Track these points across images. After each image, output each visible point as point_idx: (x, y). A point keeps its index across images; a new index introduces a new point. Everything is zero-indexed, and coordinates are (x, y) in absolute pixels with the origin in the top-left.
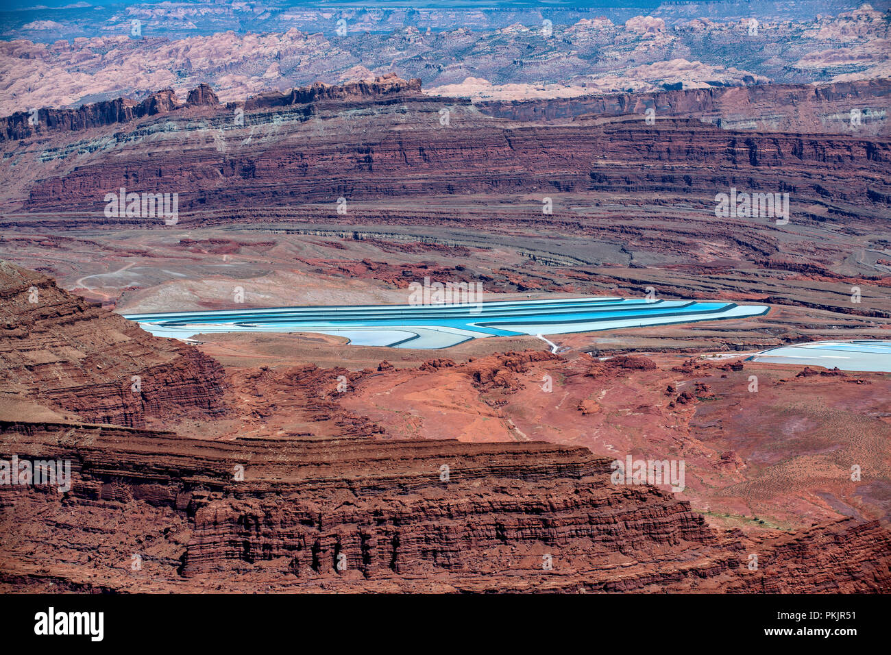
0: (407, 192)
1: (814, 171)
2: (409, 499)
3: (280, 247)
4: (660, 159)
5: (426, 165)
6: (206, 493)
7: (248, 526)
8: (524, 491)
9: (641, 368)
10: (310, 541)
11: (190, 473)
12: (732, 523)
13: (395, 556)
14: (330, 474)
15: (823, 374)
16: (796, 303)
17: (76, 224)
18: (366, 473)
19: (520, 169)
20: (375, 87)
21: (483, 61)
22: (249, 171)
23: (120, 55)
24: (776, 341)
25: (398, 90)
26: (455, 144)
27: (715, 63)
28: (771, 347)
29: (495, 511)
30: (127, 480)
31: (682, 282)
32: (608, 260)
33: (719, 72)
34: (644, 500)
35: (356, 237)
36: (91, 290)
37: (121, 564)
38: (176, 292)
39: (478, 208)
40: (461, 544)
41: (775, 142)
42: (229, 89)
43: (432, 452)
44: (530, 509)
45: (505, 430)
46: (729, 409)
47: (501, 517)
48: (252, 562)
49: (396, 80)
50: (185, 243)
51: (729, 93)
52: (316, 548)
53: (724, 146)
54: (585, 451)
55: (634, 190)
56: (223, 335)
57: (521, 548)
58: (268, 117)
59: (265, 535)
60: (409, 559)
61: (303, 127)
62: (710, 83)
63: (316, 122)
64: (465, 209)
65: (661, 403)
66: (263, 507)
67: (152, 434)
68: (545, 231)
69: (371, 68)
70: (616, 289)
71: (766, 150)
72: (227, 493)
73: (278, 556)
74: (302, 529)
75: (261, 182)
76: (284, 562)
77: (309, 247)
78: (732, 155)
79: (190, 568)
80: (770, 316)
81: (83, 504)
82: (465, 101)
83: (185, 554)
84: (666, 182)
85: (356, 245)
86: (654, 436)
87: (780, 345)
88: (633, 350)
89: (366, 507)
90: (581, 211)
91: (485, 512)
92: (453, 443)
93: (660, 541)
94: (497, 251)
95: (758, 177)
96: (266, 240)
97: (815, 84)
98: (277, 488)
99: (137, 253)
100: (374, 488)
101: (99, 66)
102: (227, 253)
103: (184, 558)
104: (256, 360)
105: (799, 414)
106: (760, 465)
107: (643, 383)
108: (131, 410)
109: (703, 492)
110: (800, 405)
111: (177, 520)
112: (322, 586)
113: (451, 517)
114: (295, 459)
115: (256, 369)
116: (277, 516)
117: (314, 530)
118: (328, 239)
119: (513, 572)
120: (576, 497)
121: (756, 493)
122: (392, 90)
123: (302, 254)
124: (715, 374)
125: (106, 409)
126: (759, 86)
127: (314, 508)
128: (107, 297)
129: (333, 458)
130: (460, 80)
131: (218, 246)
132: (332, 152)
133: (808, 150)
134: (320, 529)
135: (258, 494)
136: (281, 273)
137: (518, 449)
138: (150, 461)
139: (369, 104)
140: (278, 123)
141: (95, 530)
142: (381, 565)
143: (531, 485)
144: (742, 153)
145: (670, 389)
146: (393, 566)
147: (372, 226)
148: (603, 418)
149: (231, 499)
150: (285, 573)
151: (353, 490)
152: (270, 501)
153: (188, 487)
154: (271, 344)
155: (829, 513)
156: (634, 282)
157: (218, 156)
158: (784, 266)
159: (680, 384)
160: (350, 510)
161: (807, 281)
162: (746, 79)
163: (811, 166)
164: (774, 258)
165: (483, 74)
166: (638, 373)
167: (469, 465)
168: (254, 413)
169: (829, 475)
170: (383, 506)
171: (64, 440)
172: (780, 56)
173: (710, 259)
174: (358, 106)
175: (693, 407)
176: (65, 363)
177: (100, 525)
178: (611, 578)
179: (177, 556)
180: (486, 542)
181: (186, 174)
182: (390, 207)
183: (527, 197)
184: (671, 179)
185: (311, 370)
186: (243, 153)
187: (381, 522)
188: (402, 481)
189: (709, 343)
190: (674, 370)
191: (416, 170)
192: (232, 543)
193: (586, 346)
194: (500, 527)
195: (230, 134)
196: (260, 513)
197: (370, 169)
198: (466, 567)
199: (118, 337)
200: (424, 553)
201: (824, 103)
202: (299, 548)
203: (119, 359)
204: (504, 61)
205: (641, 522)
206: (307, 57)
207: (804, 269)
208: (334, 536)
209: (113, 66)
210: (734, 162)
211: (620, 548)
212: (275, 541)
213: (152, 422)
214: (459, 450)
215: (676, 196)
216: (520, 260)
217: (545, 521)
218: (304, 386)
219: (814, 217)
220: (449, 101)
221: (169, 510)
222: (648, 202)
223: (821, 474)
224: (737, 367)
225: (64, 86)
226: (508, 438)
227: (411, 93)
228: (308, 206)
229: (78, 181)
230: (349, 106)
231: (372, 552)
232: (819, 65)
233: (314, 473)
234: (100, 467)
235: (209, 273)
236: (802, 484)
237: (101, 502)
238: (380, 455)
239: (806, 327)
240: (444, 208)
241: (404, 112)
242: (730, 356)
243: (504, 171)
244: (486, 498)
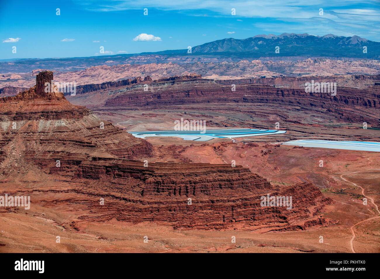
0: (198, 102)
1: (297, 98)
2: (198, 178)
3: (167, 116)
4: (260, 95)
5: (203, 96)
6: (148, 176)
7: (158, 184)
8: (226, 176)
9: (255, 146)
10: (174, 188)
11: (144, 171)
12: (277, 184)
13: (194, 191)
14: (178, 172)
15: (299, 148)
16: (293, 130)
17: (117, 110)
18: (187, 171)
19: (226, 97)
20: (190, 77)
21: (217, 70)
22: (159, 97)
23: (128, 69)
24: (288, 140)
25: (196, 77)
26: (210, 91)
27: (273, 71)
28: (287, 141)
29: (219, 181)
30: (129, 172)
31: (265, 125)
32: (247, 119)
33: (274, 74)
34: (255, 178)
35: (185, 113)
36: (120, 126)
37: (128, 193)
38: (141, 126)
39: (215, 106)
40: (210, 189)
41: (288, 91)
42: (155, 77)
43: (203, 166)
44: (227, 180)
45: (222, 161)
46: (276, 156)
47: (220, 182)
48: (159, 193)
49: (195, 75)
50: (143, 114)
51: (277, 79)
52: (175, 189)
53: (275, 92)
54: (241, 166)
55: (254, 102)
56: (152, 137)
57: (225, 190)
58: (164, 84)
59: (162, 186)
60: (198, 192)
61: (172, 86)
62: (272, 76)
63: (176, 85)
64: (212, 107)
65: (260, 155)
66: (162, 179)
67: (135, 161)
68: (232, 112)
69: (189, 72)
70: (249, 126)
71: (286, 93)
72: (153, 176)
73: (166, 191)
74: (171, 185)
75: (162, 100)
76: (168, 193)
77: (174, 116)
78: (277, 94)
79: (144, 194)
80: (287, 133)
81: (118, 178)
82: (212, 80)
83: (143, 190)
84: (261, 101)
85: (185, 115)
86: (258, 163)
87: (289, 141)
88: (253, 142)
89: (187, 179)
90: (241, 107)
91: (216, 181)
92: (209, 164)
93: (259, 188)
94: (220, 117)
95: (284, 99)
96: (163, 114)
97: (298, 77)
98: (165, 175)
99: (132, 117)
100: (189, 175)
101: (123, 71)
102: (153, 117)
103: (143, 191)
104: (161, 143)
105: (293, 157)
106: (284, 170)
107: (256, 150)
108: (130, 155)
109: (270, 176)
110: (294, 155)
111: (141, 182)
112: (176, 199)
113: (208, 182)
114: (170, 168)
115: (160, 146)
116: (165, 182)
117: (174, 185)
118: (178, 114)
119: (223, 196)
120: (239, 178)
121: (283, 176)
122: (194, 77)
123: (172, 117)
124: (273, 148)
125: (124, 155)
126: (284, 77)
127: (174, 180)
128: (124, 128)
129: (179, 167)
130: (211, 75)
131: (151, 115)
132: (179, 92)
133: (296, 93)
134: (176, 185)
135: (161, 176)
136: (166, 122)
137: (225, 166)
138: (135, 168)
139: (188, 81)
140: (166, 85)
141: (121, 184)
142: (191, 194)
143: (228, 175)
144: (280, 94)
145: (262, 151)
146: (194, 194)
147: (189, 111)
148: (246, 158)
149: (154, 177)
150: (167, 195)
151: (184, 175)
152: (164, 178)
153: (144, 174)
154: (164, 139)
155: (300, 181)
156: (254, 125)
157: (151, 93)
158: (290, 121)
159: (265, 150)
160: (183, 180)
161: (296, 125)
162: (281, 75)
163: (297, 97)
164: (288, 119)
165: (217, 73)
166: (254, 147)
167: (213, 170)
168: (160, 156)
169: (300, 172)
170: (191, 179)
171: (114, 162)
172: (289, 70)
173: (272, 119)
174: (186, 81)
175: (268, 156)
176: (114, 143)
177: (122, 183)
178: (247, 197)
179: (141, 191)
180: (217, 188)
181: (144, 98)
182: (194, 106)
183: (227, 104)
184: (263, 100)
185: (174, 146)
186: (158, 92)
187: (191, 183)
188: (196, 174)
189: (272, 140)
190: (263, 146)
191: (200, 97)
192: (154, 188)
193: (242, 140)
194: (220, 185)
195: (155, 88)
196: (161, 181)
197: (189, 97)
198: (212, 194)
199: (127, 137)
200: (201, 191)
201: (300, 82)
202: (171, 189)
203: (127, 143)
204: (222, 70)
205: (255, 184)
206: (173, 69)
207: (295, 122)
208: (179, 187)
209: (126, 71)
210: (278, 96)
211: (249, 190)
212: (165, 188)
213: (135, 158)
214: (210, 166)
215: (264, 104)
216: (226, 119)
217: (231, 183)
218: (172, 150)
219: (297, 109)
220: (208, 80)
221: (139, 180)
222: (257, 105)
223: (298, 172)
224: (278, 146)
225: (115, 76)
226: (222, 163)
227: (199, 78)
228: (173, 106)
229: (118, 99)
230: (184, 81)
231: (189, 191)
232: (298, 72)
233: (174, 171)
234: (123, 169)
235: (149, 122)
236: (294, 174)
237: (123, 177)
238: (191, 167)
239: (295, 136)
240: (207, 106)
241: (197, 83)
242: (277, 143)
243: (222, 97)
244: (217, 178)
